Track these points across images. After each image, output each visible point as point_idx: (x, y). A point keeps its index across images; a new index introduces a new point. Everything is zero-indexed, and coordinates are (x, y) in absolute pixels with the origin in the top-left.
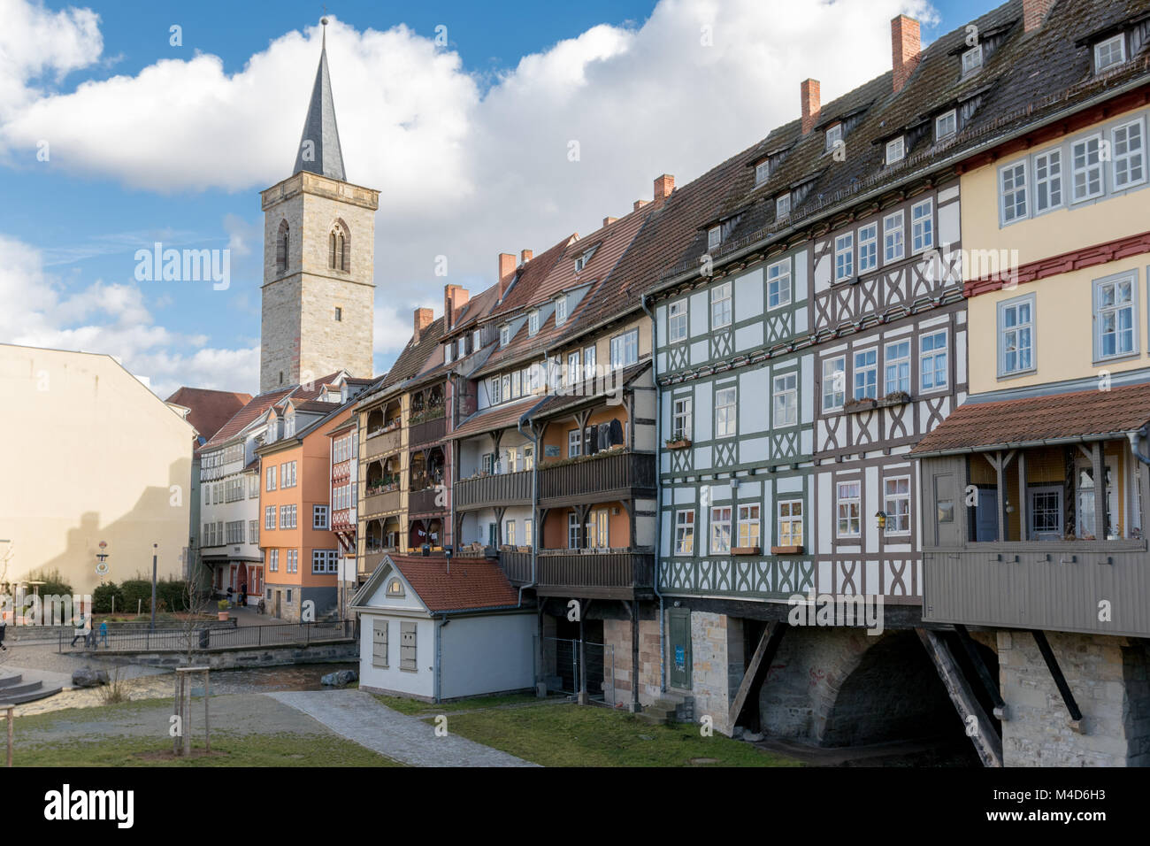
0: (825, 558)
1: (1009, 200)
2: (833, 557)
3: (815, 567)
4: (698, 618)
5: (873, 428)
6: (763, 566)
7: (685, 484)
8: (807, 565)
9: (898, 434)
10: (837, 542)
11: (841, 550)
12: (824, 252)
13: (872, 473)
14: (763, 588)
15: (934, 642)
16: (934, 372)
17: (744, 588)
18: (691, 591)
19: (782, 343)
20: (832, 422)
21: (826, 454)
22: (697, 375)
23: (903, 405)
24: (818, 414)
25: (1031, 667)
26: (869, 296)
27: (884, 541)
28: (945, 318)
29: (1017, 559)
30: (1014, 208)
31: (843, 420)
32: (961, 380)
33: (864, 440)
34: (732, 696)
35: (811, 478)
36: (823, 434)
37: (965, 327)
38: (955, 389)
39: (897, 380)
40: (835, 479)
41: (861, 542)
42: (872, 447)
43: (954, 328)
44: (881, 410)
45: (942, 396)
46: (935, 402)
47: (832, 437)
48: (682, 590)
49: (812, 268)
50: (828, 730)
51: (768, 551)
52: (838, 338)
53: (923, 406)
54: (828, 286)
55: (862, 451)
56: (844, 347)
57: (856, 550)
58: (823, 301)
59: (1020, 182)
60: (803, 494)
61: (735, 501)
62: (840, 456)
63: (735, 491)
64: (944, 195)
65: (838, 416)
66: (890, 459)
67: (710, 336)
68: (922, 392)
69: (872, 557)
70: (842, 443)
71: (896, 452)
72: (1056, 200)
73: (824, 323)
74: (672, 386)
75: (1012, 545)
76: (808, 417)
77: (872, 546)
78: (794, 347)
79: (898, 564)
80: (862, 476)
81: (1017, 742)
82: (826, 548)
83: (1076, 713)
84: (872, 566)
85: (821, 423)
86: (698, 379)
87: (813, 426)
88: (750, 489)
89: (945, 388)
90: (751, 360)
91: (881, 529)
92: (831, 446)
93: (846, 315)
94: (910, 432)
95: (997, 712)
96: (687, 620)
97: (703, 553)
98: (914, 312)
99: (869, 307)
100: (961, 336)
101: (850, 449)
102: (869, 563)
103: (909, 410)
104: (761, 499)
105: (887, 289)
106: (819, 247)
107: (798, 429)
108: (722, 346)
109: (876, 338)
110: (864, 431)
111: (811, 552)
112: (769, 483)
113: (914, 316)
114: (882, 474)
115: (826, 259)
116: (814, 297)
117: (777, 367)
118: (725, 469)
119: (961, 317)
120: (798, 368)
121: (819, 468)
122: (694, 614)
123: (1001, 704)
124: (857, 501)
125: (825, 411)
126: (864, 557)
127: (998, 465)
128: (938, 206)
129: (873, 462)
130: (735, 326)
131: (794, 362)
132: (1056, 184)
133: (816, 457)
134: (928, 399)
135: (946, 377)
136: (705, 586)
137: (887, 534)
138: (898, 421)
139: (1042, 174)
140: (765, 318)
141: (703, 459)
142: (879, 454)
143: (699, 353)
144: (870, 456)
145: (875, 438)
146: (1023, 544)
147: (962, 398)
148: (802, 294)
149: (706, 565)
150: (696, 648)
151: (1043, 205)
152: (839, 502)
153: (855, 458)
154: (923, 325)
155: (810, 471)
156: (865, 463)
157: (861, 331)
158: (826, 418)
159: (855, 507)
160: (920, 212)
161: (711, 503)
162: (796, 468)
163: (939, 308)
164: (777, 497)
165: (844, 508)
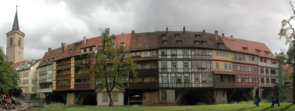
3: (192, 84)
7: (165, 74)
8: (190, 84)
9: (204, 71)
10: (195, 82)
12: (193, 50)
13: (200, 75)
14: (182, 87)
16: (208, 66)
17: (179, 87)
18: (167, 87)
19: (186, 59)
21: (193, 72)
23: (205, 69)
26: (200, 57)
27: (202, 82)
32: (212, 68)
35: (190, 75)
37: (212, 63)
38: (211, 69)
39: (204, 66)
40: (195, 75)
41: (199, 82)
42: (200, 72)
44: (202, 69)
46: (209, 69)
48: (165, 87)
49: (191, 52)
51: (183, 82)
53: (207, 69)
54: (194, 54)
55: (199, 72)
56: (196, 61)
58: (193, 56)
59: (218, 53)
61: (176, 76)
64: (210, 51)
65: (195, 68)
67: (172, 55)
70: (196, 71)
71: (203, 73)
72: (221, 56)
73: (193, 58)
74: (162, 60)
78: (188, 60)
80: (199, 75)
82: (193, 82)
85: (193, 69)
86: (168, 60)
87: (191, 69)
88: (179, 75)
90: (180, 60)
93: (197, 58)
94: (206, 71)
97: (169, 82)
100: (211, 64)
101: (197, 72)
102: (200, 84)
104: (181, 76)
105: (203, 57)
107: (189, 69)
108: (174, 57)
109: (201, 61)
111: (191, 82)
113: (206, 61)
114: (202, 75)
117: (184, 61)
118: (174, 72)
119: (211, 62)
120: (188, 62)
122: (167, 90)
124: (198, 77)
125: (193, 67)
126: (199, 83)
127: (223, 76)
130: (177, 55)
135: (210, 67)
136: (170, 87)
139: (220, 53)
140: (183, 55)
141: (169, 71)
143: (169, 57)
145: (201, 71)
148: (190, 54)
149: (170, 84)
150: (167, 95)
152: (195, 77)
156: (199, 74)
157: (199, 60)
159: (198, 78)
160: (207, 51)
161: (171, 76)
162: (188, 74)
163: (209, 61)
164: (184, 76)
165: (196, 78)
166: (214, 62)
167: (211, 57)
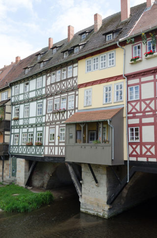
0: (46, 146)
1: (88, 67)
2: (48, 146)
3: (44, 148)
4: (18, 160)
5: (58, 117)
6: (33, 148)
7: (17, 128)
8: (43, 148)
9: (63, 118)
10: (49, 143)
11: (50, 144)
13: (57, 127)
14: (33, 153)
15: (69, 165)
16: (71, 105)
17: (29, 153)
18: (17, 153)
19: (39, 96)
20: (49, 115)
21: (48, 122)
22: (20, 103)
23: (64, 112)
24: (46, 113)
25: (88, 171)
26: (58, 87)
27: (59, 142)
28: (74, 93)
29: (85, 147)
30: (89, 69)
31: (52, 114)
32: (76, 107)
33: (56, 119)
34: (25, 178)
35: (44, 128)
36: (47, 118)
37: (78, 95)
38: (75, 108)
39: (63, 106)
40: (50, 128)
41: (54, 143)
42: (57, 121)
43: (76, 95)
44: (60, 112)
45: (72, 110)
46: (71, 111)
47: (49, 118)
48: (15, 153)
49: (47, 80)
50: (47, 186)
51: (34, 144)
52: (51, 96)
53: (69, 112)
54: (50, 84)
56: (53, 98)
57: (53, 144)
58: (48, 87)
59: (90, 63)
60: (43, 131)
61: (28, 132)
62: (51, 123)
63: (28, 130)
64: (75, 65)
65: (51, 114)
66: (61, 124)
67: (24, 94)
68: (68, 109)
69: (56, 146)
70: (51, 120)
71: (63, 122)
72: (97, 68)
73: (48, 92)
74: (15, 105)
75: (84, 144)
76: (44, 114)
77: (57, 144)
78: (42, 97)
79: (62, 148)
80: (55, 127)
81: (85, 188)
82: (47, 144)
83: (97, 182)
84: (57, 148)
85: (47, 115)
86: (21, 104)
87: (45, 116)
88: (31, 130)
89: (73, 108)
90: (33, 100)
91: (59, 140)
92: (49, 120)
93: (53, 91)
94: (66, 118)
95: (81, 182)
96: (16, 160)
97: (20, 145)
98: (67, 91)
99: (58, 89)
100: (77, 97)
101: (53, 121)
103: (66, 112)
104: (33, 132)
105: (62, 85)
106: (48, 75)
107: (42, 116)
108: (26, 96)
109: (59, 96)
110: (56, 117)
111: (44, 144)
112: (35, 128)
113: (67, 92)
114: (60, 127)
115: (50, 78)
116: (47, 86)
117: (38, 102)
118: (26, 125)
119: (77, 93)
120: (43, 102)
121: (46, 125)
123: (82, 180)
125: (48, 112)
126: (55, 146)
127: (82, 126)
128: (73, 67)
129: (57, 124)
130: (29, 92)
131: (42, 101)
132: (97, 64)
133: (46, 123)
134: (70, 110)
135: (73, 106)
136: (20, 152)
137: (60, 141)
138: (63, 115)
139: (94, 62)
140: (36, 90)
141: (21, 122)
142: (59, 123)
143: (21, 98)
144: (57, 123)
145: (58, 119)
146: (86, 144)
147: (76, 111)
148: (44, 85)
149: (20, 147)
150: (18, 167)
151: (94, 69)
152: (50, 133)
153: (54, 123)
154: (69, 94)
155: (44, 126)
156: (56, 125)
157: (56, 95)
158: (48, 114)
159: (53, 134)
160: (70, 69)
161: (22, 133)
162: (41, 125)
163: (73, 90)
164: (37, 132)
165: (51, 135)
166: (81, 91)
167: (75, 82)
